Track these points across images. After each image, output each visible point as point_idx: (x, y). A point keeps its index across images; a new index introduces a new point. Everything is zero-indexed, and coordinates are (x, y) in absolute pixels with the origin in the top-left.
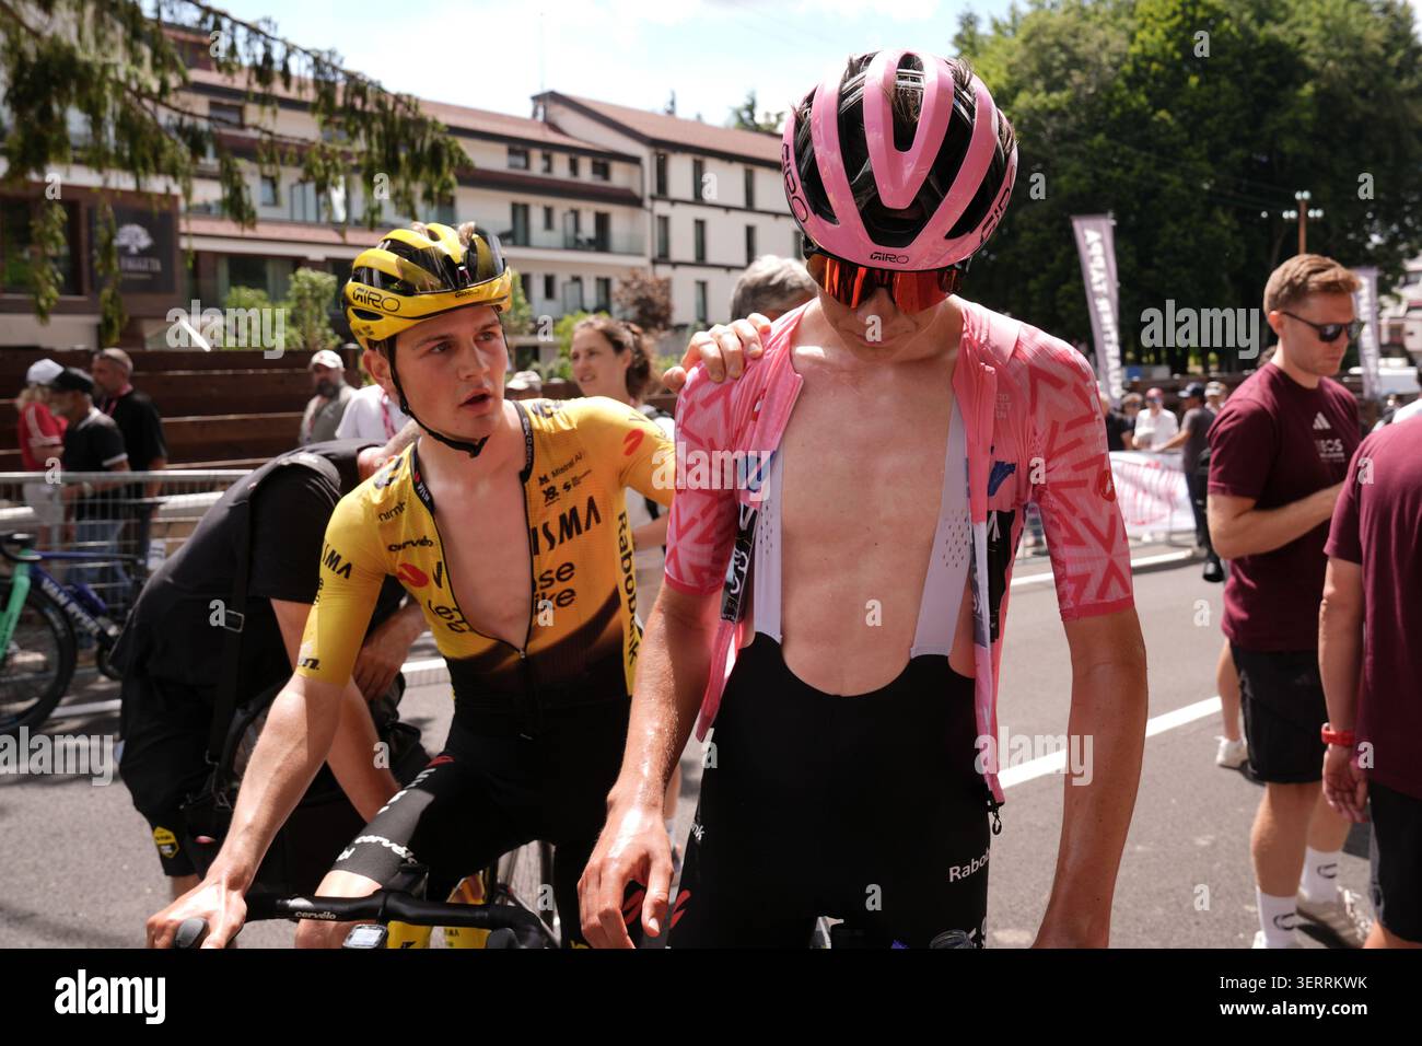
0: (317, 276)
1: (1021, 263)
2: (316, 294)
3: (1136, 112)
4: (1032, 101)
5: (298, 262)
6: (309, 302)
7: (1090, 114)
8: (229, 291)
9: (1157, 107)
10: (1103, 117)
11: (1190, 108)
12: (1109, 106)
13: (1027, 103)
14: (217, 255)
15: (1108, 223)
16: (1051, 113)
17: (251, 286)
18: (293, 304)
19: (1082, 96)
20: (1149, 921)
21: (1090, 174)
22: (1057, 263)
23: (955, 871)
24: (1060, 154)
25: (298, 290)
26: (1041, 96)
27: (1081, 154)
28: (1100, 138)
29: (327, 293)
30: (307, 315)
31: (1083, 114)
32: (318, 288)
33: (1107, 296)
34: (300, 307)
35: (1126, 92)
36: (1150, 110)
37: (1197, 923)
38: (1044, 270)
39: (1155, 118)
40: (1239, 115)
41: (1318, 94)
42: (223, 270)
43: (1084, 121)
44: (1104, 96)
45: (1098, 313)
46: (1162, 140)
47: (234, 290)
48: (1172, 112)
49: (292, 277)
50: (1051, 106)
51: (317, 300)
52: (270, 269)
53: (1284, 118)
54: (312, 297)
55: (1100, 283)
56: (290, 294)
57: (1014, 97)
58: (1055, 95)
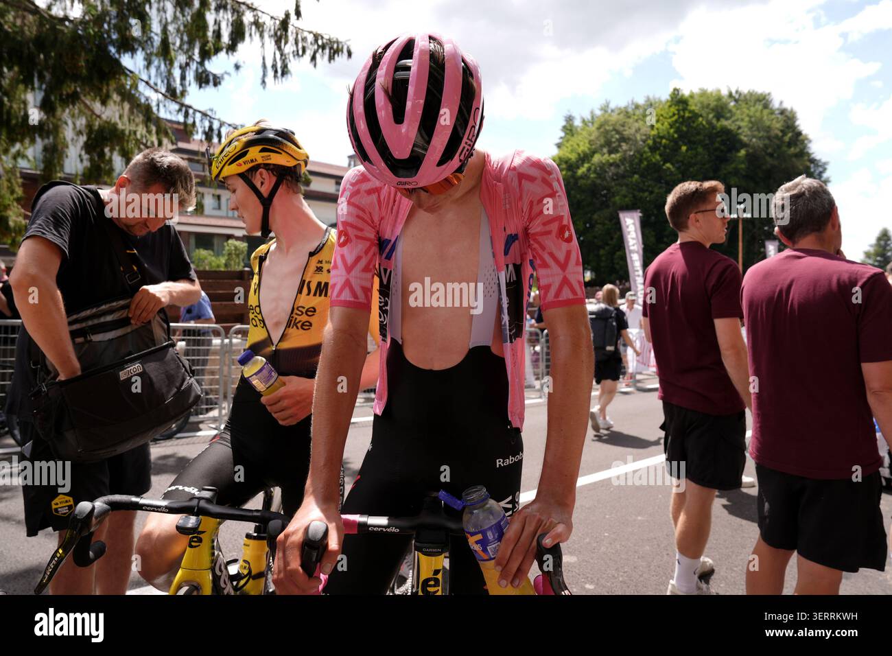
0: (238, 243)
1: (596, 240)
2: (237, 252)
3: (655, 164)
4: (601, 159)
5: (229, 237)
6: (234, 256)
7: (631, 164)
8: (195, 251)
9: (665, 161)
10: (638, 167)
11: (682, 162)
12: (641, 161)
13: (599, 159)
14: (190, 233)
15: (637, 215)
16: (611, 165)
17: (206, 249)
18: (226, 257)
19: (627, 156)
20: (641, 552)
21: (631, 195)
22: (615, 240)
23: (500, 461)
24: (616, 185)
25: (228, 250)
26: (606, 156)
27: (627, 185)
28: (636, 176)
29: (243, 252)
30: (232, 263)
31: (627, 165)
32: (239, 250)
33: (637, 252)
34: (229, 259)
35: (649, 154)
36: (662, 163)
37: (668, 554)
38: (608, 244)
39: (664, 167)
40: (707, 166)
41: (747, 155)
42: (192, 241)
43: (628, 168)
44: (638, 156)
45: (632, 261)
46: (668, 178)
47: (197, 250)
48: (672, 164)
49: (225, 244)
50: (611, 161)
51: (238, 255)
52: (216, 241)
53: (731, 167)
54: (235, 254)
55: (633, 245)
56: (224, 252)
57: (592, 156)
58: (613, 156)
